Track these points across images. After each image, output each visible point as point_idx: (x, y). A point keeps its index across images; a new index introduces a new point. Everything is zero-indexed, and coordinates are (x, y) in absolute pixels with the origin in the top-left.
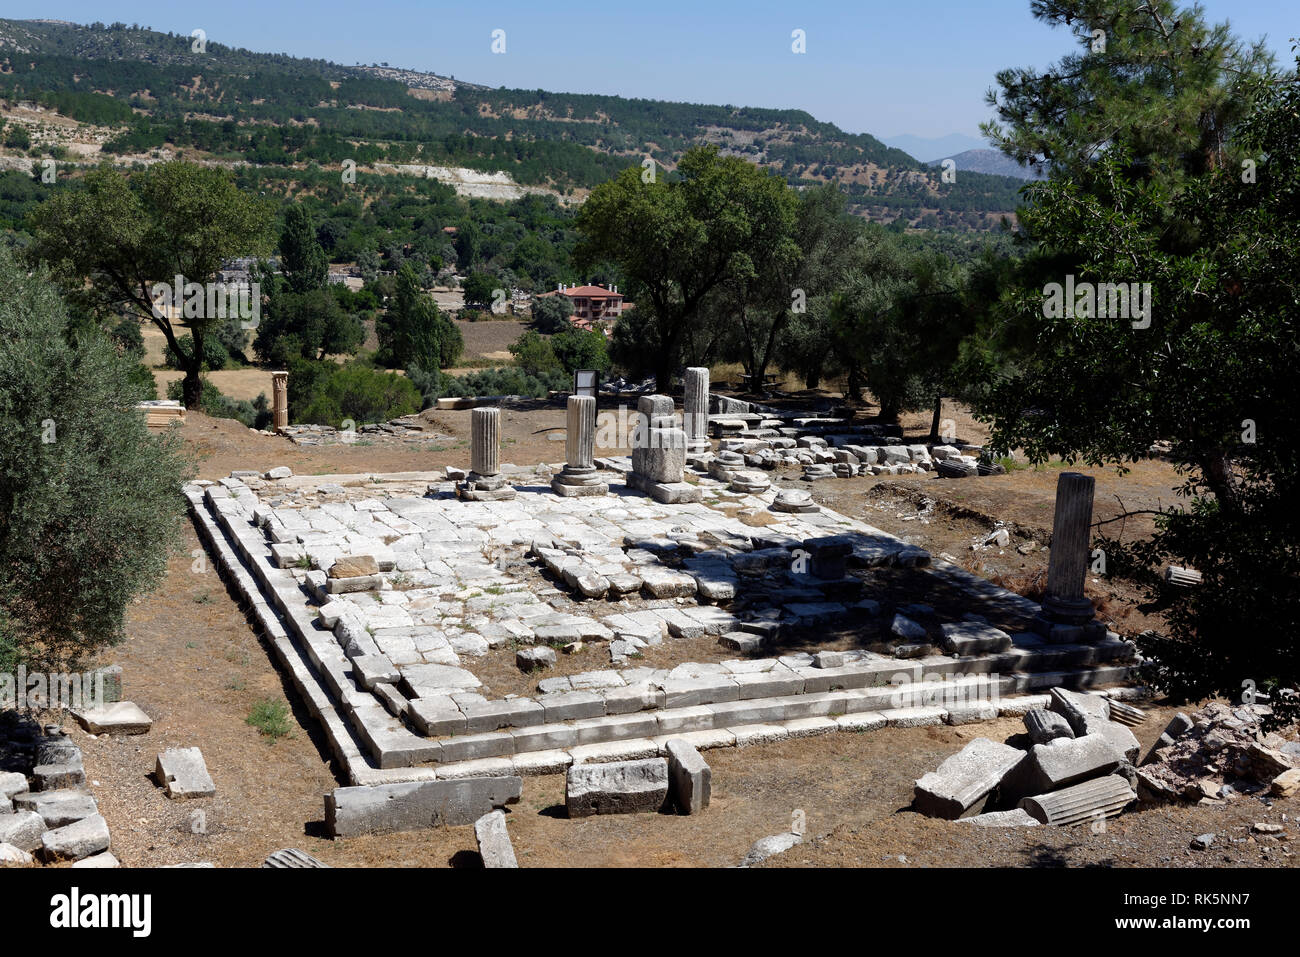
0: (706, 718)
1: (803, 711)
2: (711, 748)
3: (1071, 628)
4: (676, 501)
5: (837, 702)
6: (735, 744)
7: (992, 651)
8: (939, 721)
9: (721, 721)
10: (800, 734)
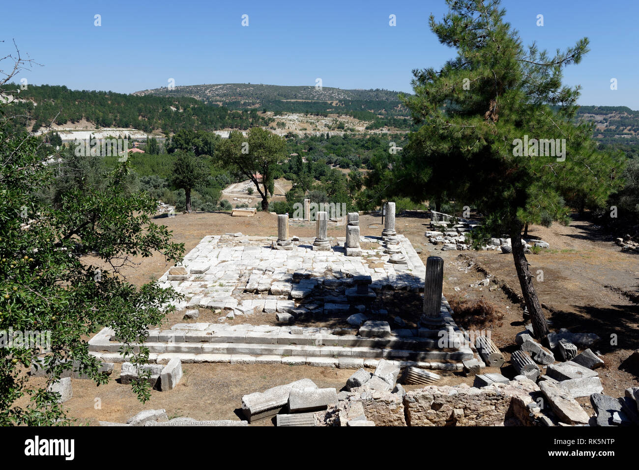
0: (223, 349)
1: (270, 352)
2: (219, 362)
3: (427, 330)
4: (351, 255)
5: (287, 350)
6: (230, 362)
7: (379, 336)
8: (334, 366)
9: (230, 351)
10: (261, 362)
